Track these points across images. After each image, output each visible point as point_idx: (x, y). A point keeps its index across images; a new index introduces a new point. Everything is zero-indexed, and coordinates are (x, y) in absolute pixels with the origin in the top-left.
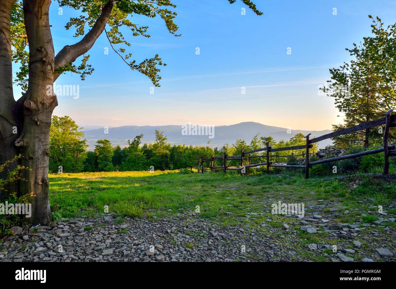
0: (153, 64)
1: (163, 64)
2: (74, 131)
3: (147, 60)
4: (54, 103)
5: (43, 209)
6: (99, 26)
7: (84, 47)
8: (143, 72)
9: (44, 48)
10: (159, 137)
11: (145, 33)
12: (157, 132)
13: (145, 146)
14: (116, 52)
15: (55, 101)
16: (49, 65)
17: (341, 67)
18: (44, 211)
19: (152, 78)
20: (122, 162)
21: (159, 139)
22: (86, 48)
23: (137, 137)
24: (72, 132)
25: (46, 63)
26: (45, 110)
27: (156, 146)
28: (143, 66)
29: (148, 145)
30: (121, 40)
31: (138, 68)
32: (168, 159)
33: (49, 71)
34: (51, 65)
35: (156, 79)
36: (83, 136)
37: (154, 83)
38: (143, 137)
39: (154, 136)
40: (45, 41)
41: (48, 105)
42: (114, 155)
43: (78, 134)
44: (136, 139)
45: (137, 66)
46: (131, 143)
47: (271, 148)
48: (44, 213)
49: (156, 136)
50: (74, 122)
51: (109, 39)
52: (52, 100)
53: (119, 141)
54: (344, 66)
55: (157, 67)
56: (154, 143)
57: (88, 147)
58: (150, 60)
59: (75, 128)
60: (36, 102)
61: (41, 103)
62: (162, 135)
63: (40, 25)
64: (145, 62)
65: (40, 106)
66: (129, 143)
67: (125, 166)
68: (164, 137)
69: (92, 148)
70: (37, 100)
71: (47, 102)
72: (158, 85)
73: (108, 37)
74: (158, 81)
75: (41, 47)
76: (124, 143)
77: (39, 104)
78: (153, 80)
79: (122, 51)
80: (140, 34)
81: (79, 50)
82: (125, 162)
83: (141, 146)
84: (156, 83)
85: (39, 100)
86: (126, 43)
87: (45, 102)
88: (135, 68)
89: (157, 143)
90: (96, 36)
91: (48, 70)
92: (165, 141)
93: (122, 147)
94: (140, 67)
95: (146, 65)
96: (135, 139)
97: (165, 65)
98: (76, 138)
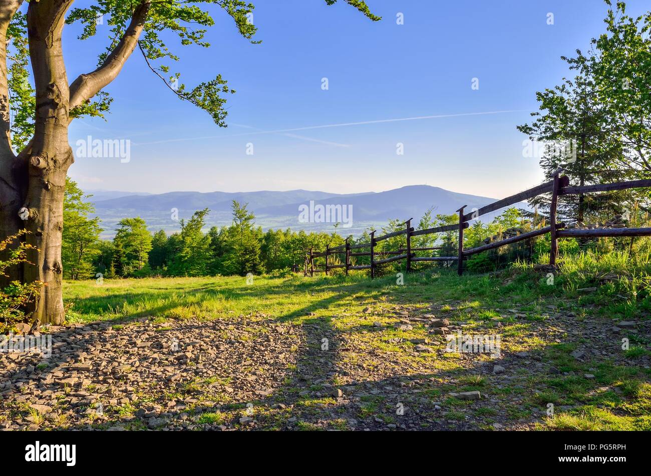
0: (213, 91)
1: (230, 90)
2: (75, 202)
3: (204, 84)
4: (69, 160)
5: (55, 304)
6: (128, 42)
7: (107, 76)
8: (198, 104)
9: (56, 85)
10: (240, 215)
11: (200, 41)
12: (236, 204)
13: (213, 233)
14: (154, 71)
15: (70, 157)
16: (62, 109)
17: (558, 88)
18: (56, 307)
19: (214, 113)
20: (168, 261)
21: (240, 218)
22: (110, 77)
23: (196, 214)
24: (70, 203)
25: (58, 107)
26: (58, 169)
27: (232, 231)
28: (197, 94)
29: (218, 230)
30: (162, 52)
31: (190, 97)
32: (257, 256)
33: (63, 116)
34: (65, 107)
35: (220, 115)
36: (91, 210)
37: (217, 122)
38: (209, 213)
39: (231, 212)
40: (58, 76)
41: (61, 162)
42: (152, 248)
43: (82, 208)
44: (196, 217)
45: (187, 94)
46: (186, 224)
47: (413, 229)
48: (56, 309)
49: (234, 213)
50: (75, 184)
51: (143, 52)
52: (66, 156)
53: (162, 221)
54: (564, 87)
55: (221, 95)
56: (231, 226)
57: (102, 232)
58: (210, 85)
59: (75, 195)
60: (46, 158)
61: (52, 159)
62: (245, 210)
63: (51, 55)
64: (201, 88)
65: (51, 163)
66: (183, 225)
68: (248, 214)
69: (109, 236)
70: (47, 156)
71: (60, 158)
72: (223, 124)
73: (141, 48)
74: (223, 118)
75: (52, 85)
76: (172, 225)
77: (49, 160)
78: (216, 116)
79: (164, 69)
80: (193, 42)
81: (100, 80)
82: (174, 262)
83: (205, 231)
84: (220, 121)
85: (51, 155)
86: (172, 57)
87: (58, 158)
88: (186, 97)
89: (237, 224)
90: (123, 56)
91: (61, 114)
92: (250, 222)
93: (169, 234)
94: (193, 96)
95: (203, 92)
96: (193, 217)
97: (233, 92)
98: (79, 216)
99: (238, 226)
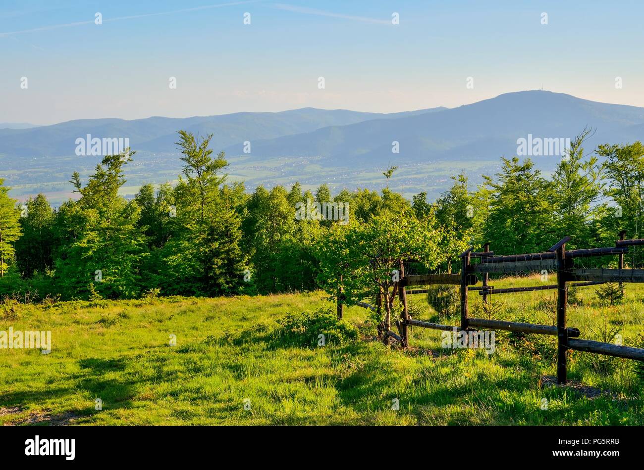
10: (196, 161)
12: (186, 138)
13: (144, 198)
20: (56, 259)
21: (197, 166)
23: (105, 161)
27: (182, 194)
32: (235, 244)
39: (177, 155)
42: (22, 234)
44: (105, 168)
46: (84, 181)
49: (184, 156)
62: (207, 149)
66: (78, 185)
67: (68, 276)
68: (213, 158)
82: (67, 261)
83: (126, 193)
89: (190, 179)
92: (219, 175)
96: (98, 168)
99: (192, 182)
